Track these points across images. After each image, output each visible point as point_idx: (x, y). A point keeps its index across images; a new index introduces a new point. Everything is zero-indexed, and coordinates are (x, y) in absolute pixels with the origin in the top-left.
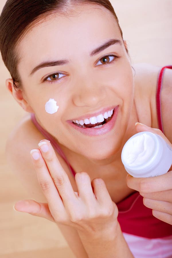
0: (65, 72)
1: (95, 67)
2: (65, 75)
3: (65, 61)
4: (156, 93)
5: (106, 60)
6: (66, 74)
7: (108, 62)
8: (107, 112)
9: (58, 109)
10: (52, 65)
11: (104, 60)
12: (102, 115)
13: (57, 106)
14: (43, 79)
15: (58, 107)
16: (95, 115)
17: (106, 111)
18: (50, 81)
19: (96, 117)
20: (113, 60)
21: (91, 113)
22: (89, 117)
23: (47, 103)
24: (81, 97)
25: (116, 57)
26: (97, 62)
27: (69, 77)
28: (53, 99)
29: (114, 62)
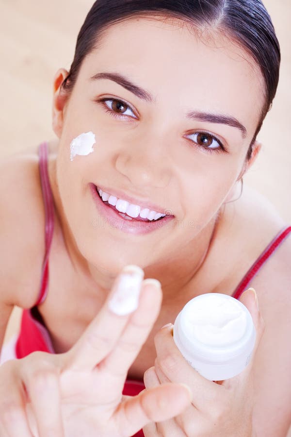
0: (137, 110)
1: (183, 137)
2: (134, 116)
3: (148, 96)
4: (260, 256)
5: (206, 140)
6: (137, 117)
7: (206, 147)
8: (151, 210)
9: (90, 153)
10: (126, 87)
11: (204, 139)
12: (139, 207)
13: (92, 148)
14: (101, 97)
15: (91, 150)
16: (131, 201)
17: (150, 207)
18: (107, 107)
19: (129, 205)
20: (214, 149)
21: (127, 193)
22: (121, 196)
23: (84, 134)
24: (129, 160)
25: (222, 148)
26: (190, 132)
27: (137, 122)
28: (94, 136)
29: (214, 152)
